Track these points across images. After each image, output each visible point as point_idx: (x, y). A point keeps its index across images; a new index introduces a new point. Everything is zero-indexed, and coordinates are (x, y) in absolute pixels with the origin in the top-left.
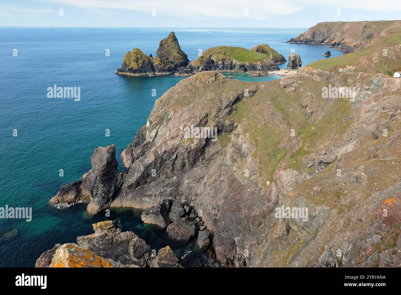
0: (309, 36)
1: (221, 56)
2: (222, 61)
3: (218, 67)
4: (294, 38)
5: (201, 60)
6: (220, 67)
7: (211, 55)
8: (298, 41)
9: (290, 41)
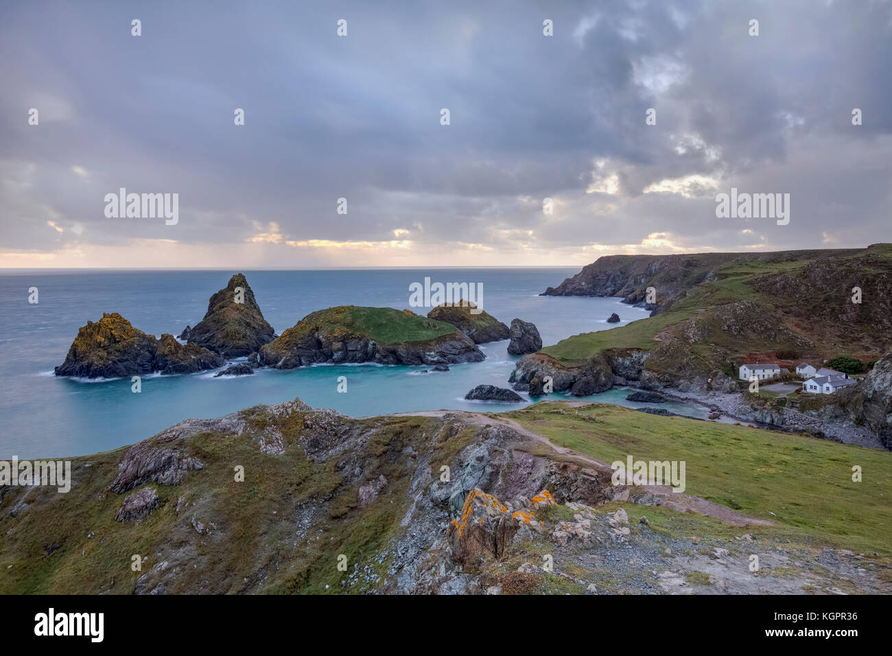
0: (583, 284)
1: (339, 331)
2: (342, 341)
3: (331, 358)
5: (288, 341)
6: (335, 356)
7: (316, 329)
8: (563, 294)
9: (546, 294)
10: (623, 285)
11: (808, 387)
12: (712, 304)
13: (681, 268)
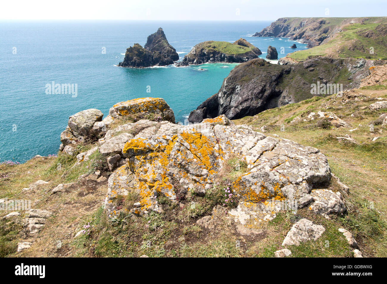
0: (271, 31)
1: (211, 50)
2: (213, 54)
4: (259, 32)
6: (211, 59)
7: (203, 49)
8: (263, 36)
9: (255, 35)
10: (289, 31)
12: (343, 40)
13: (318, 24)
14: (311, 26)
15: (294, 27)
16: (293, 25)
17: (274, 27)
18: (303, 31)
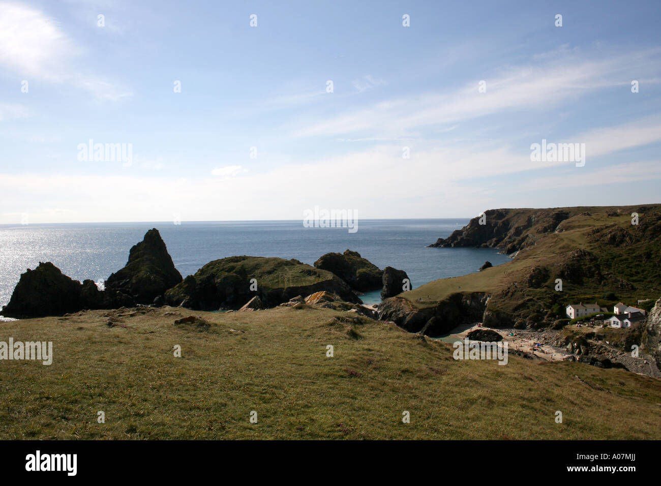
4: (445, 238)
7: (213, 276)
8: (453, 245)
9: (437, 245)
10: (506, 235)
11: (612, 323)
13: (551, 219)
14: (540, 227)
15: (516, 226)
16: (516, 224)
17: (476, 228)
18: (527, 234)
